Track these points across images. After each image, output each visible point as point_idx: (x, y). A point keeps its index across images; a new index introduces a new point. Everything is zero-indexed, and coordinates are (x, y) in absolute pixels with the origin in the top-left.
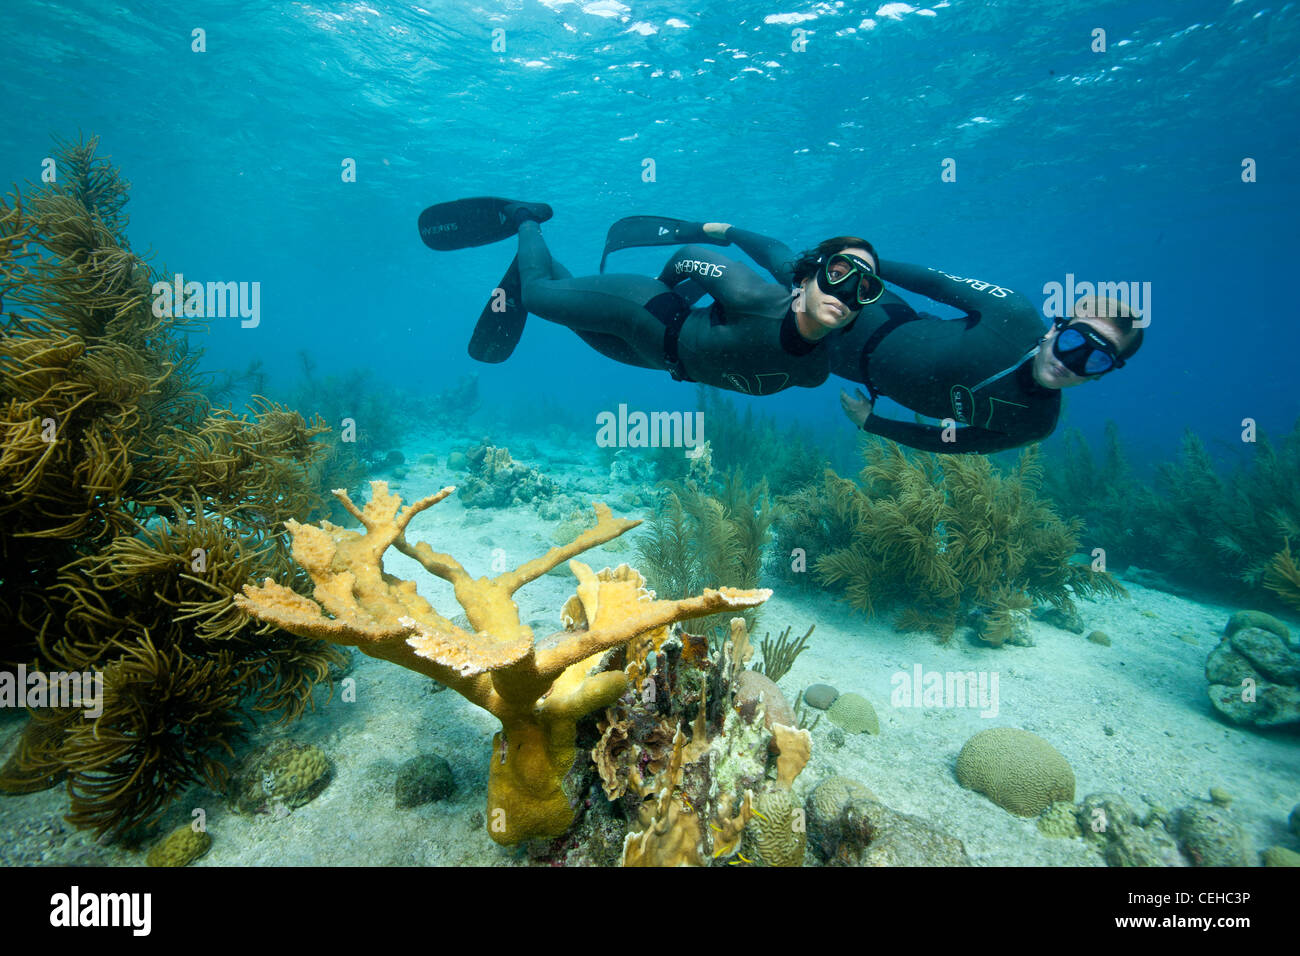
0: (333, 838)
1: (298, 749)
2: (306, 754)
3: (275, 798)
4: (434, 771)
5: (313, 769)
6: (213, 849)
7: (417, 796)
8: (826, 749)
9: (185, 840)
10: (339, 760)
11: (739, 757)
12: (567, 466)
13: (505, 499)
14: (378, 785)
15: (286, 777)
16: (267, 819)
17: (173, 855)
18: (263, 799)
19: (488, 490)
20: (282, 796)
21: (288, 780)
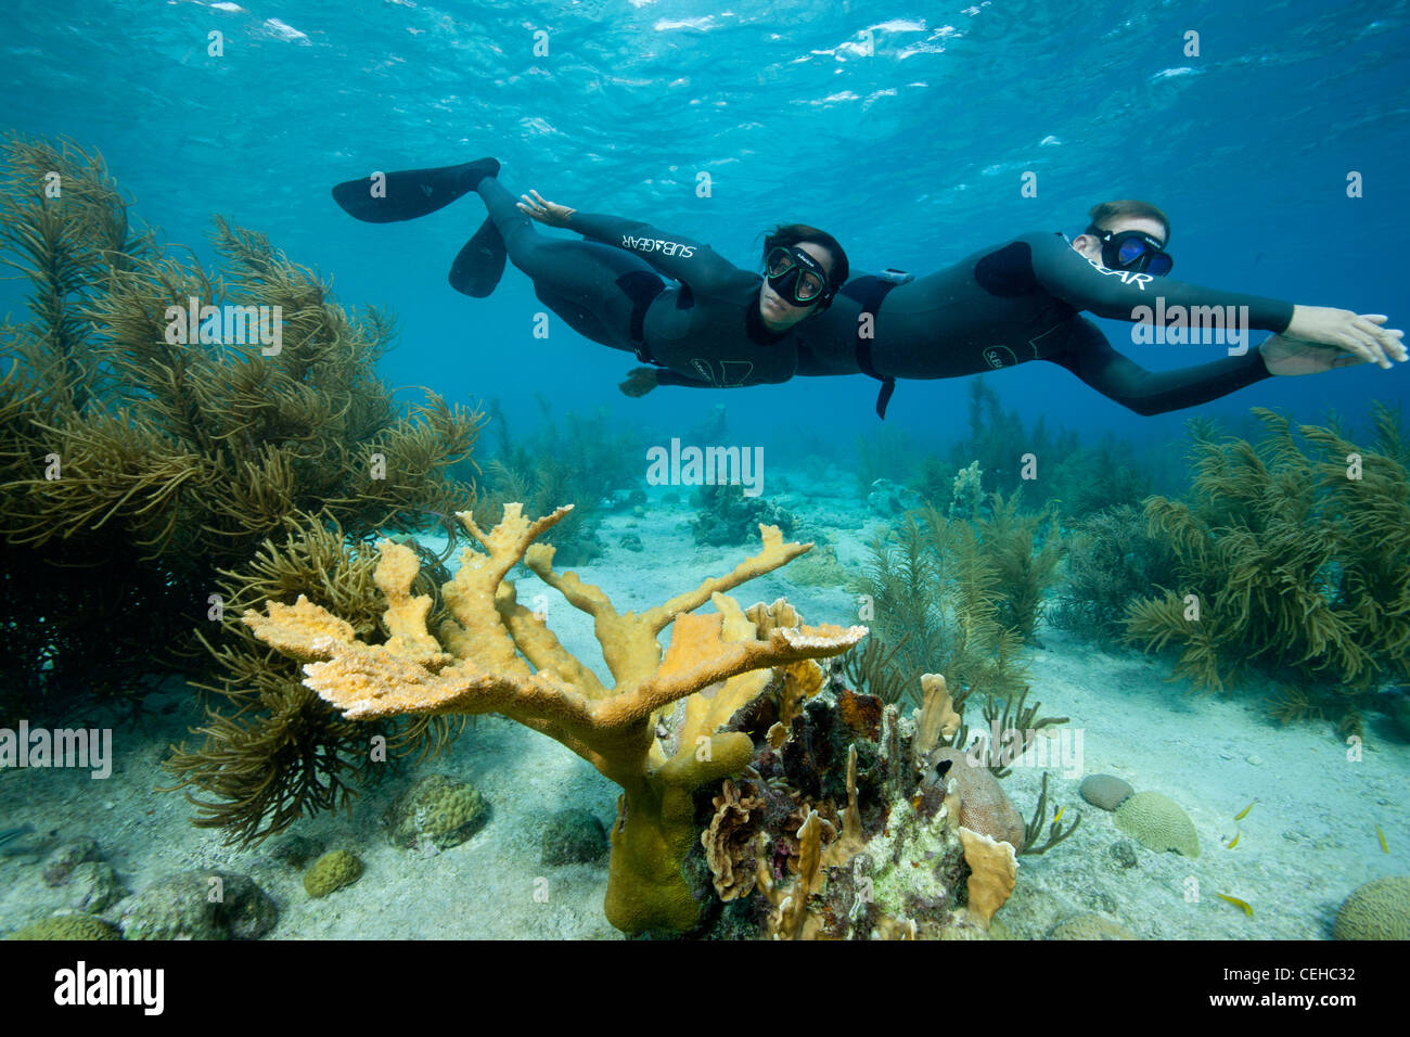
0: (473, 886)
1: (450, 786)
2: (457, 793)
3: (425, 835)
4: (581, 828)
5: (463, 810)
6: (363, 878)
7: (563, 854)
8: (1106, 867)
9: (333, 865)
10: (500, 803)
11: (912, 868)
12: (820, 500)
13: (740, 535)
14: (528, 835)
15: (436, 814)
16: (418, 854)
17: (322, 878)
18: (413, 834)
19: (723, 527)
20: (431, 834)
21: (437, 818)
